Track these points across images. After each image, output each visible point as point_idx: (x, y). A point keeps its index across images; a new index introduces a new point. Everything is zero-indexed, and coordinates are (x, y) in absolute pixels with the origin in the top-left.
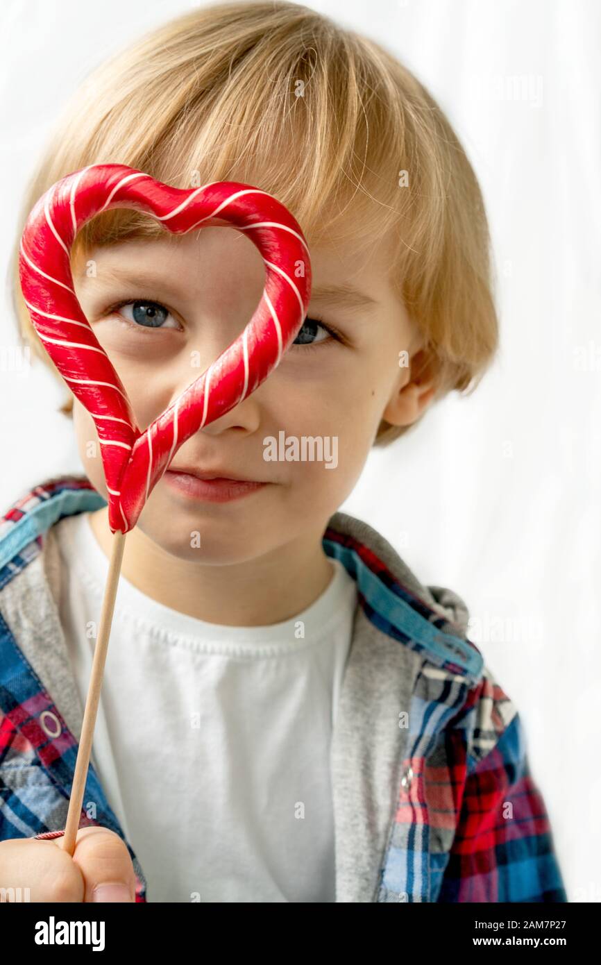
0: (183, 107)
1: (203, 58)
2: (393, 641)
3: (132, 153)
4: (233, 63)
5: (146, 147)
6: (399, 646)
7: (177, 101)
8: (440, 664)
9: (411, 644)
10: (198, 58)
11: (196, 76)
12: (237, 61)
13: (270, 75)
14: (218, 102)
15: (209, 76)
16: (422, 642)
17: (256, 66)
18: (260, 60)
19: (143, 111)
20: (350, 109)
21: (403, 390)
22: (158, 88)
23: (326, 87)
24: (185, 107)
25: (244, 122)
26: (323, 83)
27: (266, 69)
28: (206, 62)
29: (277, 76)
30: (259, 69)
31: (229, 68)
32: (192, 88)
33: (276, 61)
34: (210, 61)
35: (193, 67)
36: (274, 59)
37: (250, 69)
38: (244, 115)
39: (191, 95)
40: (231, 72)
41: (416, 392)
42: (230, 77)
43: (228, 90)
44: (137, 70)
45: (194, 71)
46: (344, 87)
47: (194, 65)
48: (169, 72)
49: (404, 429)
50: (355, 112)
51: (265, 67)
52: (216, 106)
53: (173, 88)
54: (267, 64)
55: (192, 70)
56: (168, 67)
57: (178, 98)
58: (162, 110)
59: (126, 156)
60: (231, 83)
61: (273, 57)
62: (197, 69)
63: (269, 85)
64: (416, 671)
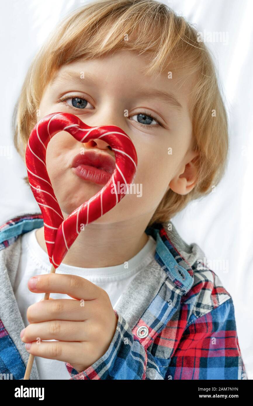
6: (159, 267)
8: (173, 280)
9: (164, 267)
16: (169, 268)
20: (182, 25)
24: (113, 10)
32: (117, 5)
50: (185, 26)
64: (162, 280)
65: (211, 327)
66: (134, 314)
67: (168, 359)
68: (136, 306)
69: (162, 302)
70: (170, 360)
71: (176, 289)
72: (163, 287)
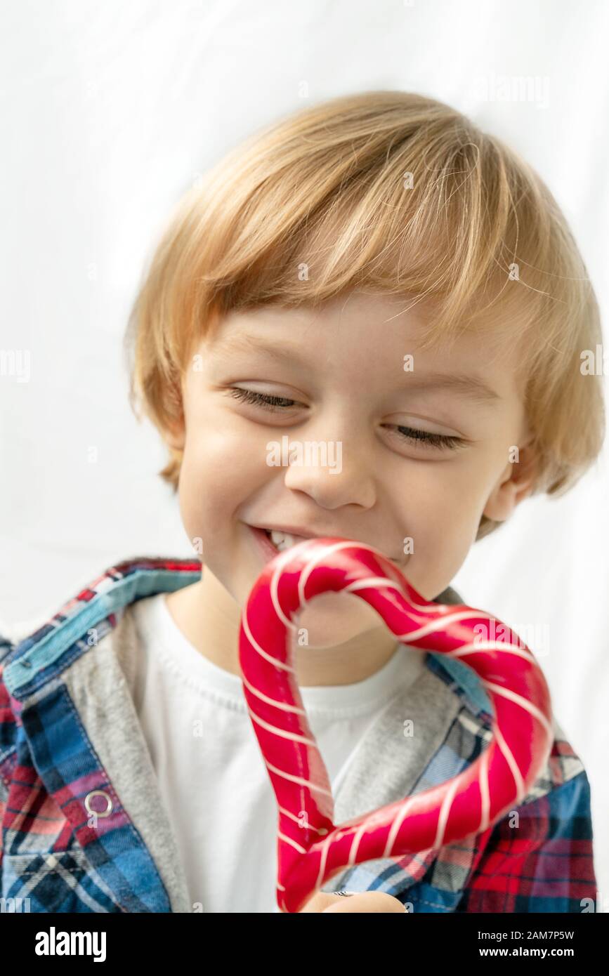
0: (339, 185)
1: (362, 140)
2: (438, 680)
3: (286, 221)
4: (392, 148)
5: (300, 217)
6: (442, 685)
7: (334, 177)
8: (475, 712)
9: (454, 686)
10: (356, 140)
11: (355, 156)
12: (396, 147)
13: (427, 164)
14: (374, 184)
15: (367, 158)
16: (464, 687)
17: (412, 155)
18: (418, 148)
19: (300, 183)
20: (500, 206)
21: (504, 486)
22: (315, 163)
23: (480, 183)
24: (342, 184)
25: (400, 204)
26: (477, 178)
27: (424, 158)
28: (365, 144)
29: (434, 165)
30: (415, 157)
31: (386, 153)
32: (349, 167)
33: (433, 151)
34: (369, 144)
35: (351, 148)
36: (431, 150)
37: (407, 157)
38: (400, 198)
39: (348, 175)
40: (389, 157)
41: (514, 489)
42: (387, 162)
43: (385, 172)
44: (293, 144)
45: (352, 152)
46: (495, 184)
47: (352, 145)
48: (328, 150)
49: (498, 524)
50: (507, 209)
51: (422, 156)
52: (372, 186)
53: (330, 166)
54: (425, 153)
55: (350, 150)
56: (326, 145)
57: (336, 174)
58: (319, 185)
59: (279, 223)
60: (388, 167)
61: (430, 148)
62: (356, 149)
63: (426, 172)
64: (452, 714)
65: (545, 829)
66: (393, 787)
67: (459, 891)
68: (396, 770)
69: (457, 761)
70: (460, 895)
71: (484, 731)
72: (455, 729)
